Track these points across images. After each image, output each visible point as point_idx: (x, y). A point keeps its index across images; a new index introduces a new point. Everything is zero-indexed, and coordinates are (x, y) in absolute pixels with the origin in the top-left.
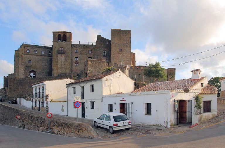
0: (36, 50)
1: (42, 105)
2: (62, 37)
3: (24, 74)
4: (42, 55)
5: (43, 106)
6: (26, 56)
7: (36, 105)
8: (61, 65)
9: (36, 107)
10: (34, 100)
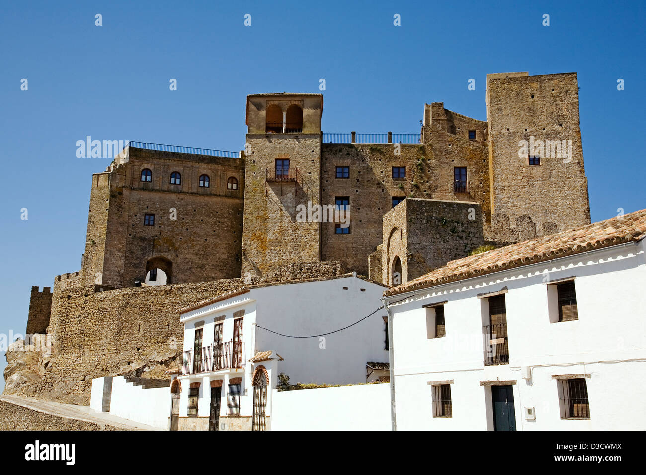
0: (176, 173)
1: (229, 406)
2: (284, 113)
3: (122, 271)
4: (200, 191)
5: (235, 411)
6: (136, 195)
7: (194, 408)
8: (282, 231)
9: (195, 416)
10: (185, 385)
